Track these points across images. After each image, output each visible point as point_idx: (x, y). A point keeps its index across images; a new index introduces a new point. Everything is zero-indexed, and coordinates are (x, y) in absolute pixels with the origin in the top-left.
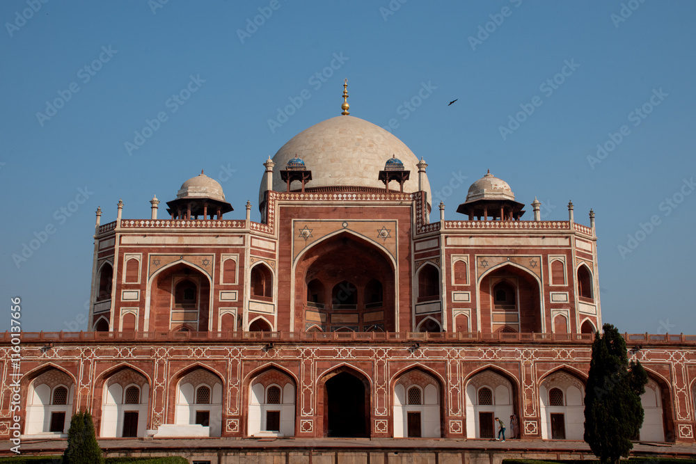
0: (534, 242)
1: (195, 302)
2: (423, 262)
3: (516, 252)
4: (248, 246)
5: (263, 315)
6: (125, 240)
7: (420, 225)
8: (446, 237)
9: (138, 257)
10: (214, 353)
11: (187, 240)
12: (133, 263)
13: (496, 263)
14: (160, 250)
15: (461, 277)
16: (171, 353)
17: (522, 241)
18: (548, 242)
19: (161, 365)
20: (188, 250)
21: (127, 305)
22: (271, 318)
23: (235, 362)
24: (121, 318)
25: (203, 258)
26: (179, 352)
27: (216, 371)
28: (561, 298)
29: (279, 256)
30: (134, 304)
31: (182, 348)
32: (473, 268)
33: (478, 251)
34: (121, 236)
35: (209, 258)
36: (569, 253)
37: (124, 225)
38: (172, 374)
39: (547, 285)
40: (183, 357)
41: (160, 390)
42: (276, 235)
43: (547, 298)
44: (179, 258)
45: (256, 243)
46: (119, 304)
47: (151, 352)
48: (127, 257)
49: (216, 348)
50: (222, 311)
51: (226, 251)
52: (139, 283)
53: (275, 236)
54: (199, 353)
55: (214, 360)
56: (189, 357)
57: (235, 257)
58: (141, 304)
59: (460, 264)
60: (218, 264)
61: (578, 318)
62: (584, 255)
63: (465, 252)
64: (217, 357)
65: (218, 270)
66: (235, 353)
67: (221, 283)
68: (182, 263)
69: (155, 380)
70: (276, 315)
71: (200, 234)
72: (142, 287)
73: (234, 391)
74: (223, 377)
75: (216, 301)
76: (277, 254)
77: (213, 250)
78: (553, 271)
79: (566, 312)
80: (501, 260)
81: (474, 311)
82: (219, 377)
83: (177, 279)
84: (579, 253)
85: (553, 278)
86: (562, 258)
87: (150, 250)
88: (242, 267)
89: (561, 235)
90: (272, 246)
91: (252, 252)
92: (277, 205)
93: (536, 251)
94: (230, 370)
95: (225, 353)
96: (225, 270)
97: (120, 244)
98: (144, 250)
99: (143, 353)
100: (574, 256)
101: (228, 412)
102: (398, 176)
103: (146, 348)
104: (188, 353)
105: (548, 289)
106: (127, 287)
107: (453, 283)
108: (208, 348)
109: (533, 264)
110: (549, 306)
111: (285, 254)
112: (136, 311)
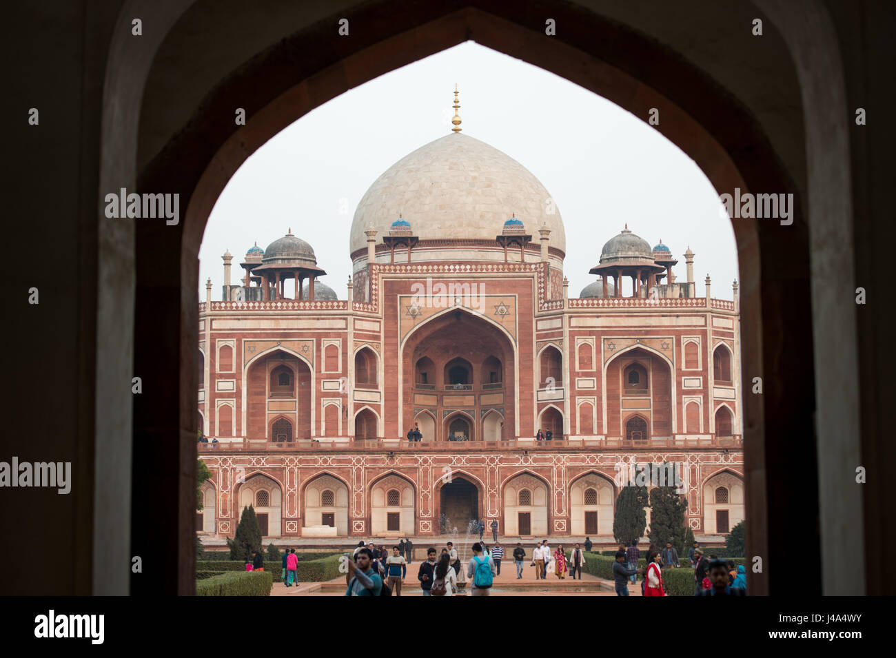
0: (666, 321)
1: (293, 389)
2: (546, 343)
3: (647, 333)
4: (350, 330)
5: (369, 405)
6: (216, 325)
7: (543, 301)
8: (570, 317)
9: (232, 343)
10: (339, 461)
11: (284, 324)
12: (226, 349)
13: (624, 345)
14: (255, 335)
15: (585, 362)
16: (301, 461)
17: (653, 321)
18: (683, 321)
19: (292, 472)
20: (286, 335)
21: (222, 396)
22: (378, 407)
23: (358, 470)
24: (217, 410)
25: (302, 344)
26: (307, 461)
27: (342, 478)
28: (694, 383)
29: (385, 337)
30: (229, 396)
31: (309, 457)
32: (598, 351)
33: (604, 333)
34: (212, 320)
35: (309, 344)
36: (704, 333)
37: (215, 307)
38: (302, 481)
39: (679, 369)
40: (311, 465)
41: (292, 495)
42: (381, 313)
43: (679, 384)
44: (275, 344)
45: (359, 325)
46: (214, 396)
47: (282, 461)
48: (220, 344)
49: (341, 457)
50: (326, 402)
51: (327, 335)
52: (234, 371)
53: (380, 315)
54: (325, 461)
55: (340, 468)
56: (316, 466)
57: (337, 343)
58: (238, 395)
59: (585, 348)
60: (319, 350)
61: (711, 405)
62: (723, 334)
63: (591, 333)
64: (343, 465)
65: (319, 357)
66: (358, 461)
67: (323, 371)
68: (279, 350)
69: (287, 486)
70: (382, 404)
71: (298, 317)
72: (237, 376)
73: (359, 496)
74: (348, 483)
75: (318, 391)
76: (382, 335)
77: (313, 335)
78: (686, 354)
79: (699, 399)
80: (629, 342)
81: (600, 399)
82: (345, 483)
83: (272, 365)
84: (716, 333)
85: (686, 362)
86: (697, 339)
87: (245, 336)
88: (345, 354)
89: (696, 314)
90: (375, 327)
91: (356, 336)
92: (380, 279)
93: (669, 332)
94: (354, 477)
95: (349, 461)
96: (327, 357)
97: (211, 329)
98: (239, 335)
99: (274, 462)
100: (710, 336)
101: (355, 515)
102: (519, 241)
103: (278, 457)
104: (315, 461)
105: (680, 374)
106: (221, 376)
107: (577, 369)
108: (334, 457)
109: (665, 346)
110: (681, 392)
111: (391, 335)
112: (232, 403)
